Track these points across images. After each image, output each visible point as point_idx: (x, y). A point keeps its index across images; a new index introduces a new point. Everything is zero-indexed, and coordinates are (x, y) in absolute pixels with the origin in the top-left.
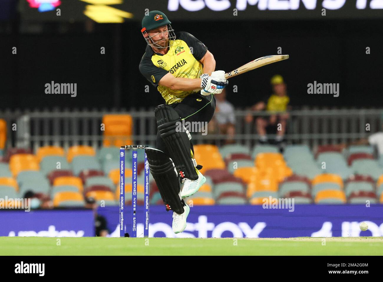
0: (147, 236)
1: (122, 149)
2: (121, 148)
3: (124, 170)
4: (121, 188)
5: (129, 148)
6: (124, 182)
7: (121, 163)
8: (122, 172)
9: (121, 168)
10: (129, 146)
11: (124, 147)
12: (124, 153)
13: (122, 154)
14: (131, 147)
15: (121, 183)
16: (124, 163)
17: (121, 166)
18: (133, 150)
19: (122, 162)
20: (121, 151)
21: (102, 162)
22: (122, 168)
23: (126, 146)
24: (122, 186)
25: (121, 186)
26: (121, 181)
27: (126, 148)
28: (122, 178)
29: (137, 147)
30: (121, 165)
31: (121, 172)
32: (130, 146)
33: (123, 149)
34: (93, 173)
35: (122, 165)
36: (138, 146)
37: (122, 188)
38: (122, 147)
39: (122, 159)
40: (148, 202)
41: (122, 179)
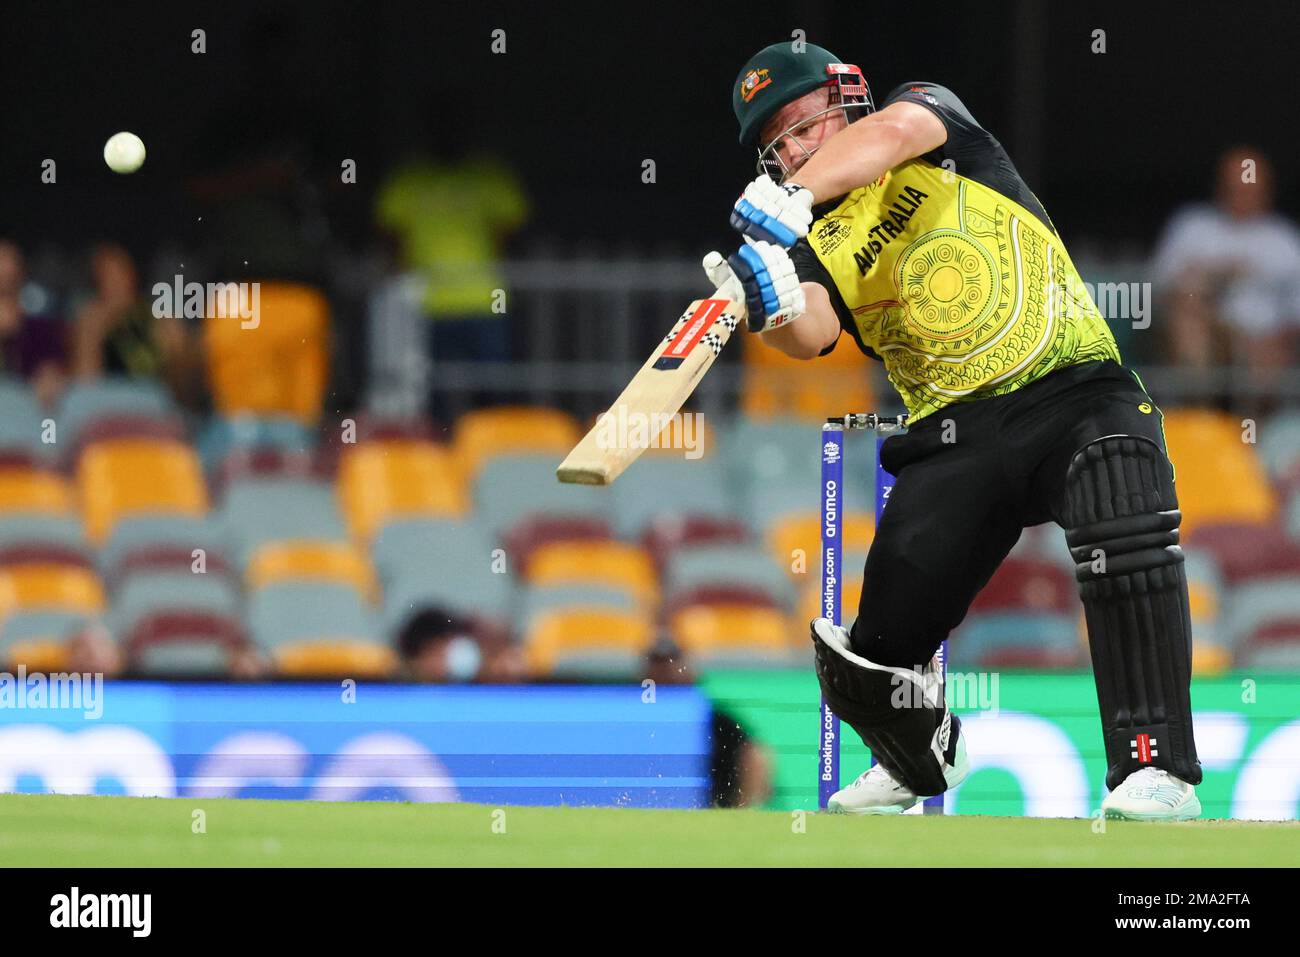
0: (937, 808)
1: (830, 429)
2: (827, 426)
3: (838, 523)
4: (824, 598)
5: (861, 425)
6: (838, 575)
7: (824, 489)
8: (832, 530)
9: (824, 512)
10: (862, 417)
11: (841, 421)
12: (841, 446)
13: (832, 450)
14: (873, 421)
15: (826, 575)
16: (839, 490)
17: (828, 505)
18: (880, 433)
19: (832, 485)
20: (827, 437)
21: (738, 480)
22: (832, 512)
23: (847, 418)
24: (830, 592)
25: (825, 590)
26: (825, 567)
27: (847, 425)
28: (829, 554)
29: (895, 421)
30: (825, 498)
31: (824, 527)
32: (864, 415)
33: (837, 428)
34: (702, 532)
35: (831, 498)
36: (900, 418)
37: (830, 601)
38: (831, 420)
39: (831, 472)
40: (943, 662)
41: (830, 559)
